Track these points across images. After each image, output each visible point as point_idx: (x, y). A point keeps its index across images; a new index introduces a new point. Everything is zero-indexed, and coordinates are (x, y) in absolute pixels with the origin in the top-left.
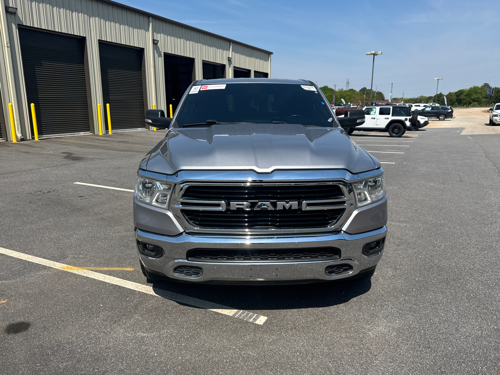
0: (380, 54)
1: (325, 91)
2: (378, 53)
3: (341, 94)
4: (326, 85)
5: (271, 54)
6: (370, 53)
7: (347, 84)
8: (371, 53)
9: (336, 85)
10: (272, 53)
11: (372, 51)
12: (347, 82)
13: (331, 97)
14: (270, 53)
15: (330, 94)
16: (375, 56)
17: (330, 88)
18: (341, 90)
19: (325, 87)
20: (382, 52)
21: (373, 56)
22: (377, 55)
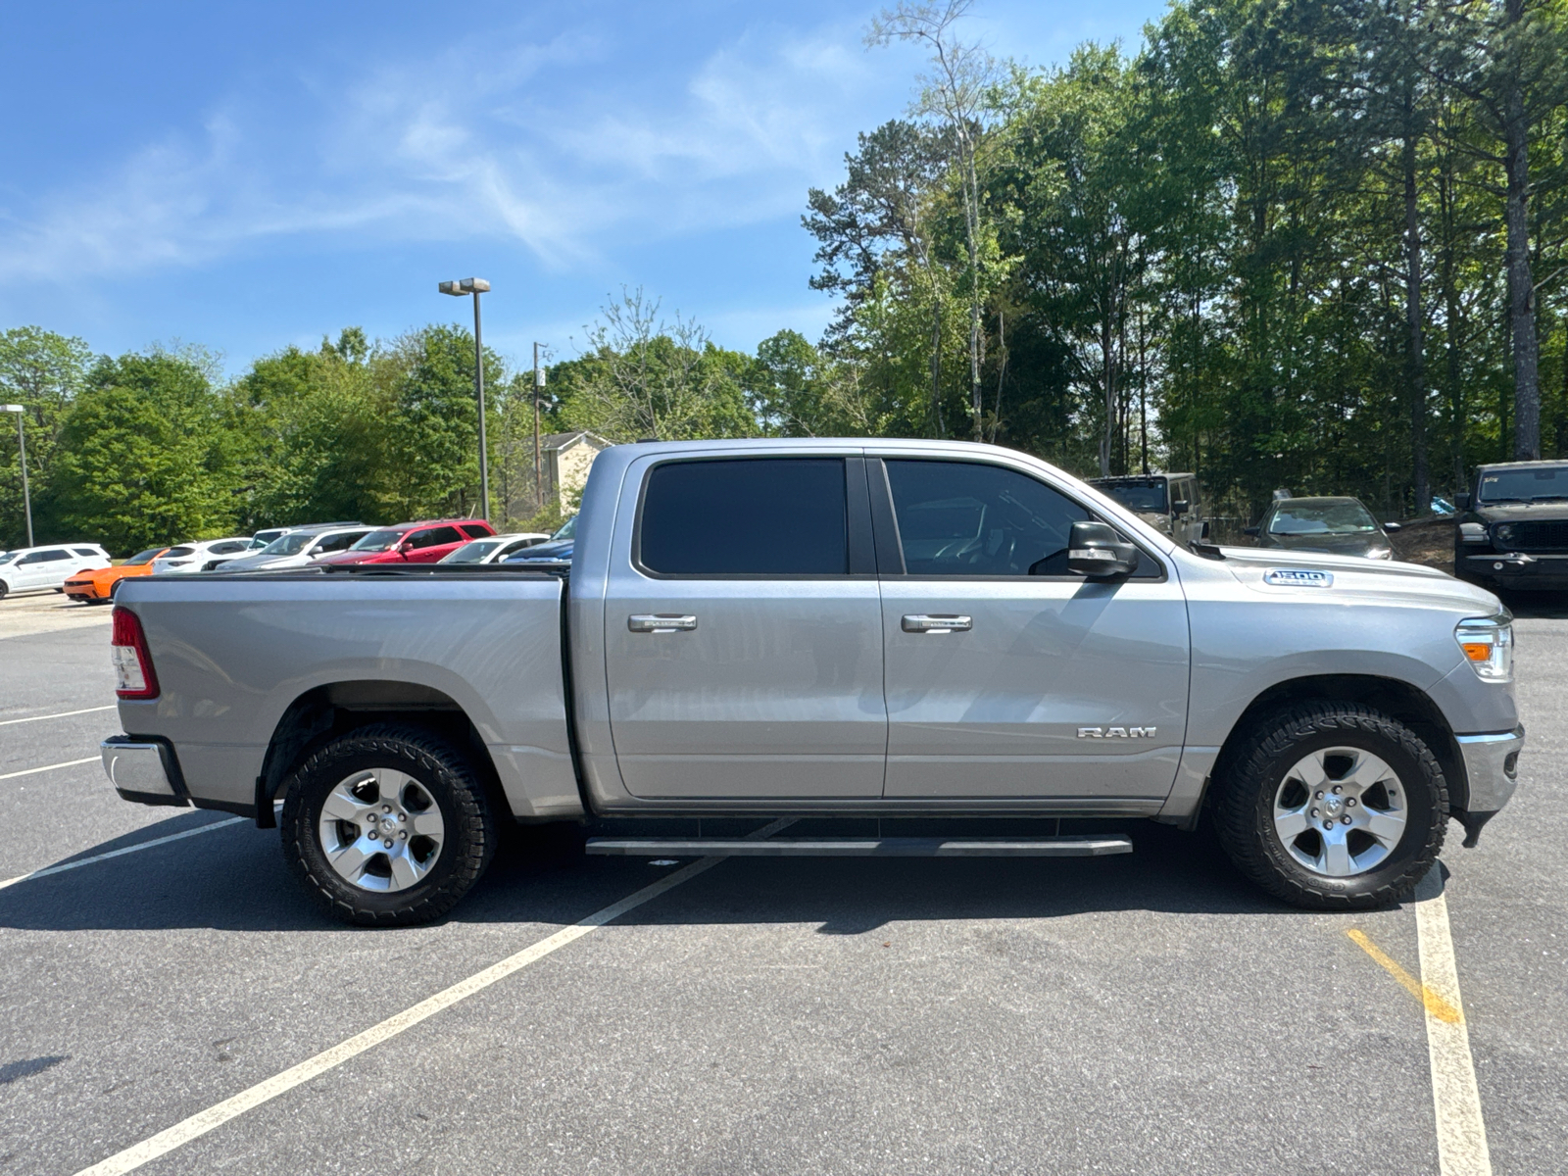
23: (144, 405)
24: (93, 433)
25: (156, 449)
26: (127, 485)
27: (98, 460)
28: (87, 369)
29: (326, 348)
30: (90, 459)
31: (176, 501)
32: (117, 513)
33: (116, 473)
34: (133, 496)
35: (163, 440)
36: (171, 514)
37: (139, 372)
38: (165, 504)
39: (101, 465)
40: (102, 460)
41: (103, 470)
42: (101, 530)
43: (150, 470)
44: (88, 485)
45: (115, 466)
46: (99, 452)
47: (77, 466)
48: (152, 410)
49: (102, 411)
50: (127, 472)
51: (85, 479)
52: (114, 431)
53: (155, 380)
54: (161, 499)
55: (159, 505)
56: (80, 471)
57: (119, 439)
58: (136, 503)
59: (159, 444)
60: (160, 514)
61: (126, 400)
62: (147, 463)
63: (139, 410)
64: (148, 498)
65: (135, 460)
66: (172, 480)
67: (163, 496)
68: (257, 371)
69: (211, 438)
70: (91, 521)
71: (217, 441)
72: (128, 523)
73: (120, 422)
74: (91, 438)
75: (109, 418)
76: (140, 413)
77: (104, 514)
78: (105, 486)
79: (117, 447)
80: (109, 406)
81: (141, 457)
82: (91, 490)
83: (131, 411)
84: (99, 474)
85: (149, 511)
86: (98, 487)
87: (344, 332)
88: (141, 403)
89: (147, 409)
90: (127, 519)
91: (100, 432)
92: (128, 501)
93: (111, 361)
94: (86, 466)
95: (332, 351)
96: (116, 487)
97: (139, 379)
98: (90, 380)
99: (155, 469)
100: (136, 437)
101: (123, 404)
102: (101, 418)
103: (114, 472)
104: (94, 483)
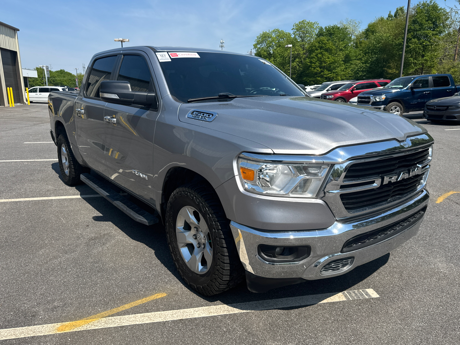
0: (127, 41)
1: (63, 74)
2: (125, 41)
3: (80, 78)
4: (62, 69)
5: (17, 31)
6: (118, 39)
7: (83, 69)
8: (120, 40)
9: (77, 69)
10: (19, 30)
11: (120, 38)
12: (83, 67)
13: (70, 81)
14: (15, 30)
15: (69, 78)
16: (123, 43)
17: (67, 72)
18: (80, 75)
19: (61, 70)
20: (129, 40)
21: (121, 43)
22: (124, 42)
23: (329, 42)
24: (314, 52)
25: (330, 56)
26: (320, 68)
27: (314, 60)
28: (316, 31)
29: (390, 16)
30: (312, 60)
31: (334, 73)
32: (316, 77)
33: (318, 64)
34: (322, 71)
35: (332, 53)
36: (331, 77)
37: (330, 31)
38: (330, 74)
39: (314, 62)
40: (315, 60)
41: (315, 63)
42: (312, 82)
43: (327, 63)
44: (310, 68)
45: (318, 62)
46: (314, 58)
47: (309, 62)
48: (330, 43)
49: (317, 45)
50: (321, 64)
51: (310, 66)
52: (319, 51)
53: (333, 33)
54: (329, 72)
55: (328, 74)
56: (309, 64)
57: (321, 53)
58: (322, 73)
59: (331, 54)
60: (328, 77)
61: (324, 41)
62: (327, 61)
63: (327, 43)
64: (326, 72)
65: (323, 60)
66: (333, 66)
67: (330, 71)
68: (369, 27)
69: (347, 52)
70: (310, 79)
71: (348, 52)
72: (319, 80)
73: (321, 48)
74: (313, 53)
75: (318, 47)
76: (327, 45)
77: (314, 77)
78: (314, 68)
79: (320, 55)
80: (319, 43)
81: (325, 59)
82: (311, 70)
83: (325, 44)
84: (314, 65)
85: (325, 76)
86: (313, 69)
87: (397, 9)
88: (328, 41)
89: (329, 43)
90: (319, 78)
91: (316, 51)
92: (320, 73)
93: (322, 28)
94: (311, 62)
95: (392, 17)
96: (317, 69)
97: (329, 34)
98: (317, 35)
99: (329, 62)
100: (325, 52)
101: (323, 42)
102: (317, 47)
103: (317, 64)
104: (312, 67)
